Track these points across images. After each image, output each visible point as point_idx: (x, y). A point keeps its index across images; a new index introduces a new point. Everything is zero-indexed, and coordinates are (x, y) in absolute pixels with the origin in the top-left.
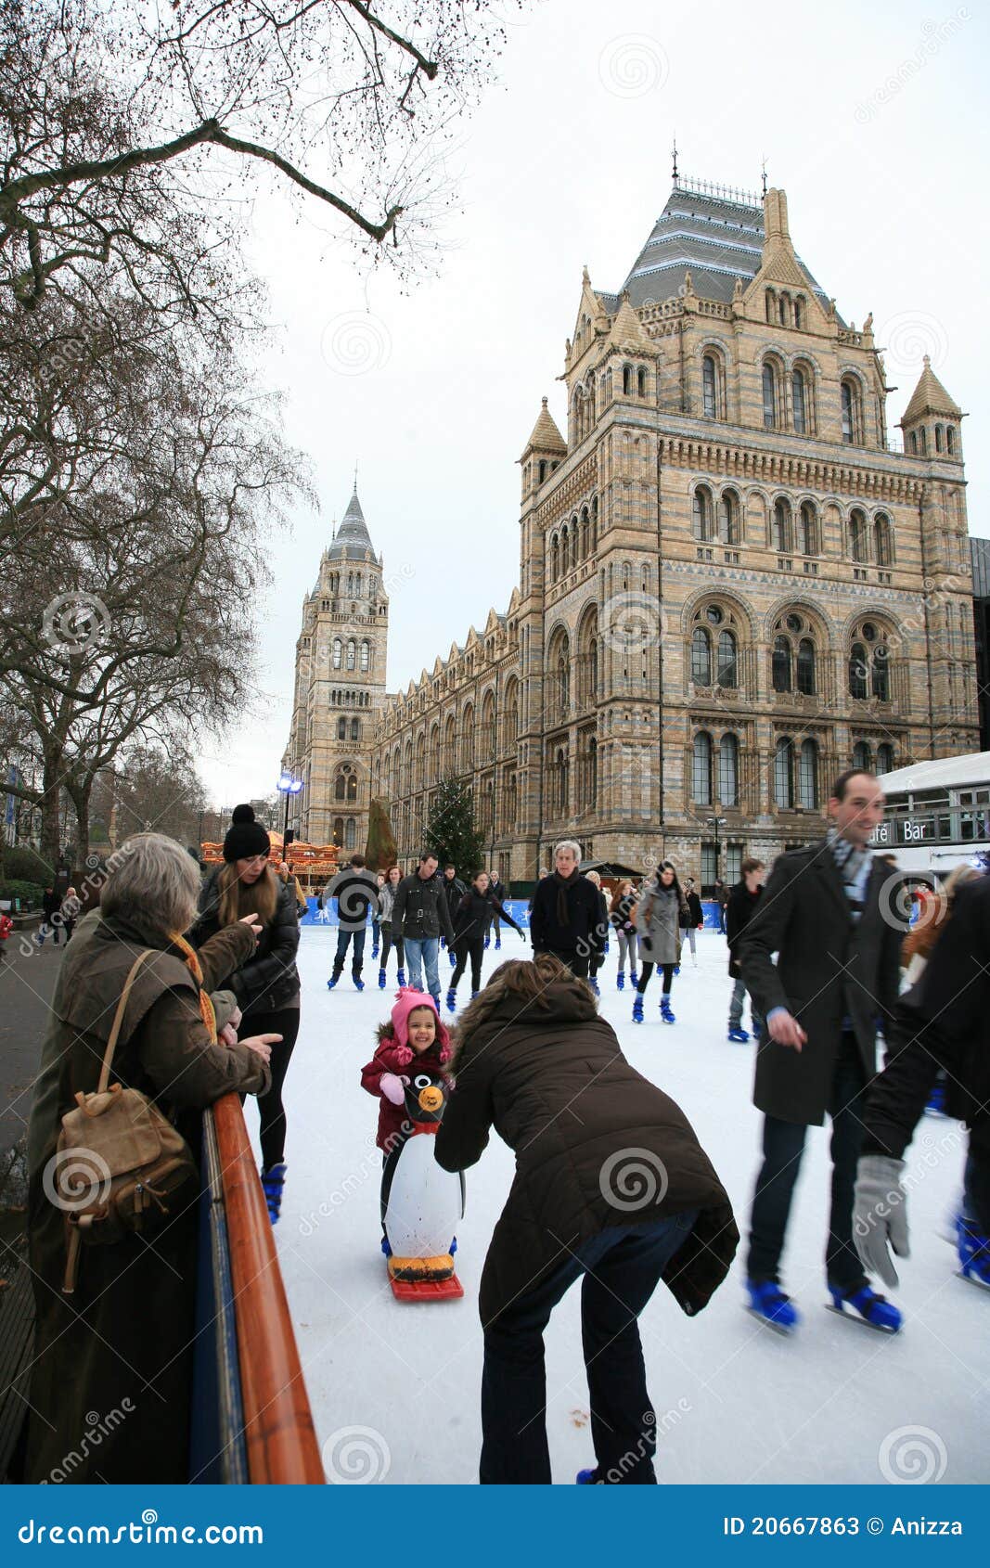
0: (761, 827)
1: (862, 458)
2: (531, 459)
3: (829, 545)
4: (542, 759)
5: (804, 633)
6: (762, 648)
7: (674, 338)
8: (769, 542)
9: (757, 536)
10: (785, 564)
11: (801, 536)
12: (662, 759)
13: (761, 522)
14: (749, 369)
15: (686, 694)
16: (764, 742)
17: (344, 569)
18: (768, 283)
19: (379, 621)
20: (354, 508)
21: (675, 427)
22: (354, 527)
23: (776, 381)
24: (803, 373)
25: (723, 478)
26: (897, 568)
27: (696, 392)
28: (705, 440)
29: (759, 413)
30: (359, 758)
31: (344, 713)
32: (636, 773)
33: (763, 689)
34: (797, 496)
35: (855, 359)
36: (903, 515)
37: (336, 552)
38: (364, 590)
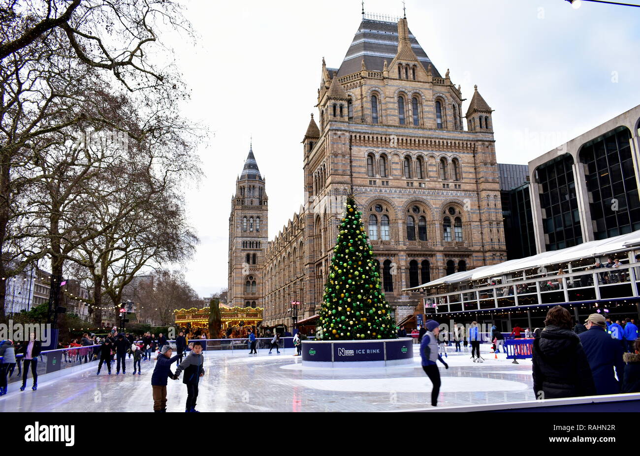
0: (403, 301)
1: (444, 134)
2: (306, 142)
3: (431, 174)
4: (314, 274)
5: (421, 213)
6: (400, 222)
7: (358, 89)
8: (403, 174)
9: (397, 173)
10: (410, 184)
11: (418, 171)
13: (398, 167)
14: (392, 100)
17: (246, 185)
18: (399, 61)
19: (264, 207)
20: (251, 156)
21: (357, 129)
22: (251, 165)
23: (404, 103)
24: (416, 100)
25: (380, 149)
26: (463, 181)
27: (368, 112)
28: (371, 134)
29: (397, 119)
30: (257, 273)
31: (248, 252)
33: (401, 239)
34: (414, 154)
35: (441, 90)
36: (465, 158)
37: (243, 177)
38: (257, 194)
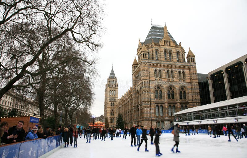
0: (166, 119)
1: (180, 64)
2: (133, 66)
3: (175, 77)
4: (136, 109)
5: (172, 90)
6: (165, 93)
7: (151, 49)
8: (166, 77)
9: (164, 76)
10: (169, 80)
11: (171, 76)
12: (151, 109)
13: (165, 74)
14: (162, 52)
15: (154, 100)
16: (166, 106)
17: (111, 80)
18: (164, 40)
19: (117, 87)
20: (112, 70)
21: (151, 62)
22: (112, 73)
23: (166, 53)
24: (170, 52)
25: (159, 68)
26: (186, 79)
27: (154, 56)
28: (156, 63)
29: (164, 58)
30: (114, 109)
31: (112, 102)
32: (147, 112)
33: (166, 98)
34: (170, 70)
35: (178, 49)
36: (187, 71)
37: (110, 77)
38: (114, 83)
